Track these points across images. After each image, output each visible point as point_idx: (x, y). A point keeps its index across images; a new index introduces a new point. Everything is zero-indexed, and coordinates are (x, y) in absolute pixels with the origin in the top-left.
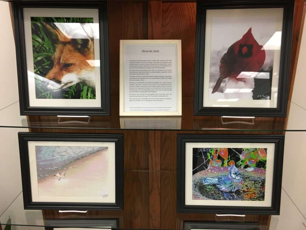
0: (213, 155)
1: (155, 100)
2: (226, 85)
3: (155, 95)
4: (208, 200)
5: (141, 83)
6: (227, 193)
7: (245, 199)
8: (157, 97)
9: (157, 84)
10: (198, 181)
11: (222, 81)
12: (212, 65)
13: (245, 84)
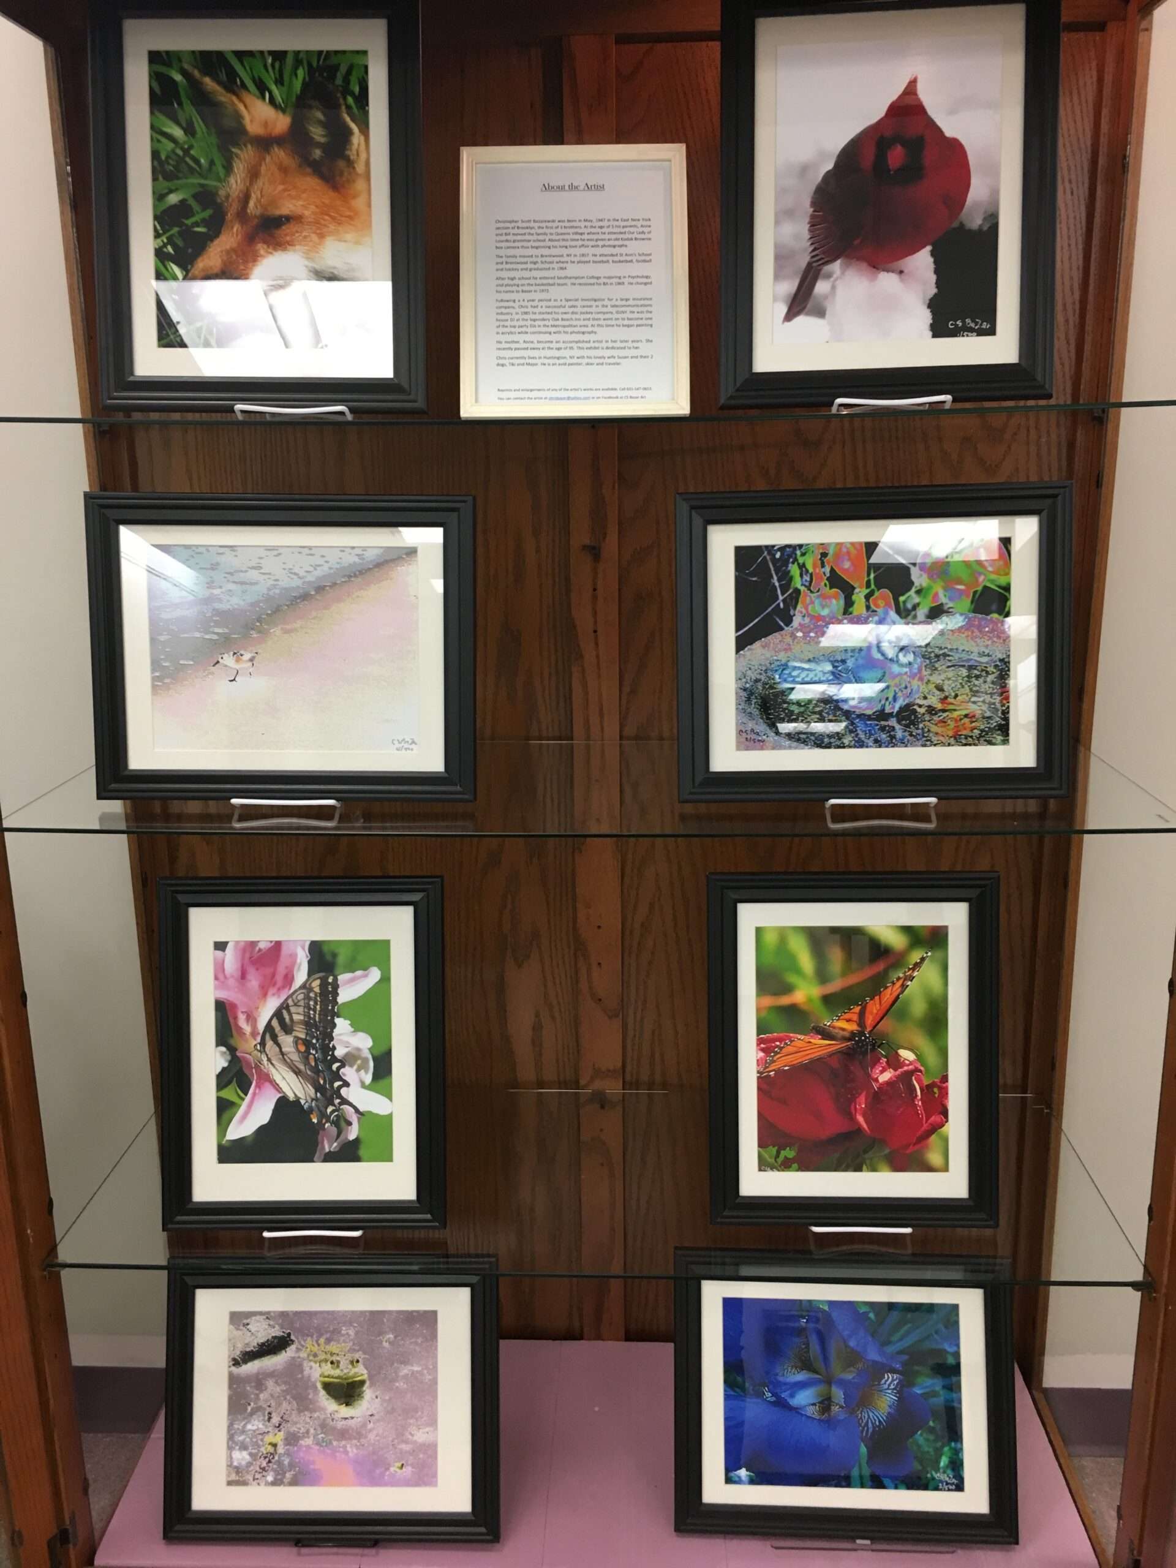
0: (811, 570)
1: (590, 361)
2: (834, 288)
3: (592, 345)
4: (796, 748)
5: (540, 300)
6: (869, 718)
7: (934, 739)
8: (599, 353)
9: (599, 303)
10: (758, 677)
11: (819, 274)
12: (784, 214)
13: (902, 280)
